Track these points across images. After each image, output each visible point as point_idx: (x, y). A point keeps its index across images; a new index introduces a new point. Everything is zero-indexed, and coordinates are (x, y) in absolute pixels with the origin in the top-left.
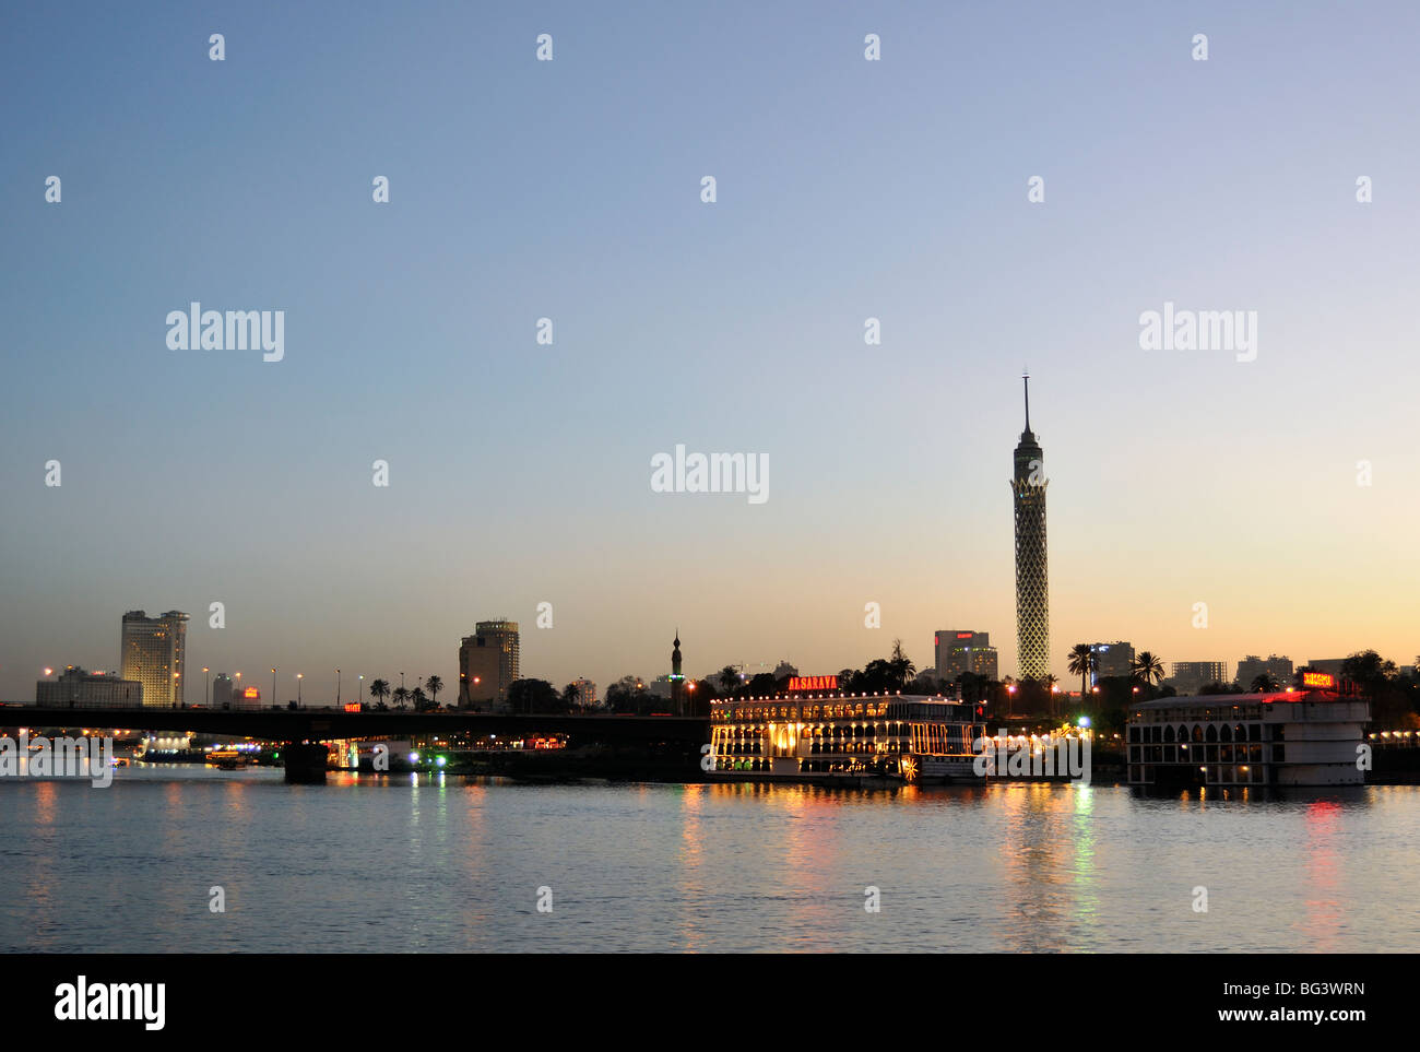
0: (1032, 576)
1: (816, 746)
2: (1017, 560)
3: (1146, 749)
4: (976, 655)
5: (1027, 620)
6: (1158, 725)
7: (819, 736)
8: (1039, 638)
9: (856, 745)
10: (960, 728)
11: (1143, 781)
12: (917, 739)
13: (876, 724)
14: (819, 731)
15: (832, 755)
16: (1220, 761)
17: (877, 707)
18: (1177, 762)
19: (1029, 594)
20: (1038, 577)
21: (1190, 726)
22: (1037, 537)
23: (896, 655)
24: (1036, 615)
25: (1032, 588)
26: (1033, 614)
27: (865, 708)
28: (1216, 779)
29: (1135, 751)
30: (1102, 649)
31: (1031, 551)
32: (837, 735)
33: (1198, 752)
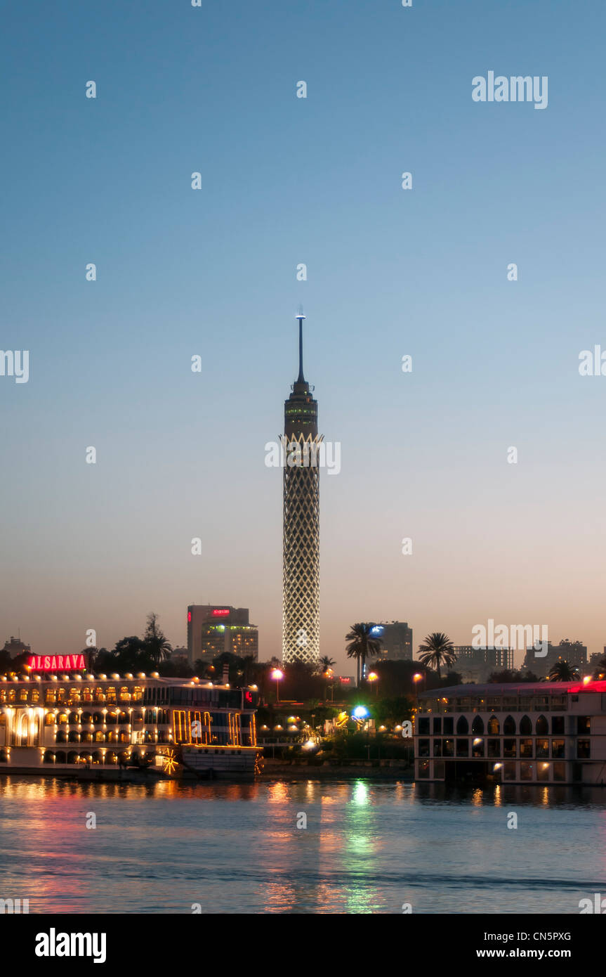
0: (302, 546)
1: (61, 734)
2: (285, 526)
3: (437, 742)
4: (234, 634)
5: (295, 595)
6: (449, 715)
7: (64, 723)
8: (308, 615)
9: (107, 734)
10: (226, 715)
11: (432, 778)
12: (177, 728)
13: (131, 711)
14: (65, 717)
15: (79, 745)
16: (518, 757)
17: (131, 691)
18: (470, 756)
19: (298, 566)
20: (308, 547)
21: (486, 718)
22: (309, 501)
23: (150, 632)
24: (305, 590)
25: (302, 560)
26: (301, 588)
27: (118, 691)
28: (513, 777)
29: (424, 743)
30: (376, 630)
31: (302, 517)
32: (85, 722)
33: (494, 744)
